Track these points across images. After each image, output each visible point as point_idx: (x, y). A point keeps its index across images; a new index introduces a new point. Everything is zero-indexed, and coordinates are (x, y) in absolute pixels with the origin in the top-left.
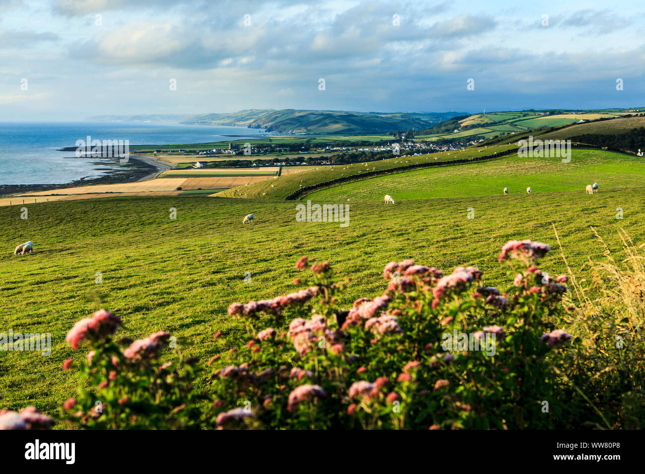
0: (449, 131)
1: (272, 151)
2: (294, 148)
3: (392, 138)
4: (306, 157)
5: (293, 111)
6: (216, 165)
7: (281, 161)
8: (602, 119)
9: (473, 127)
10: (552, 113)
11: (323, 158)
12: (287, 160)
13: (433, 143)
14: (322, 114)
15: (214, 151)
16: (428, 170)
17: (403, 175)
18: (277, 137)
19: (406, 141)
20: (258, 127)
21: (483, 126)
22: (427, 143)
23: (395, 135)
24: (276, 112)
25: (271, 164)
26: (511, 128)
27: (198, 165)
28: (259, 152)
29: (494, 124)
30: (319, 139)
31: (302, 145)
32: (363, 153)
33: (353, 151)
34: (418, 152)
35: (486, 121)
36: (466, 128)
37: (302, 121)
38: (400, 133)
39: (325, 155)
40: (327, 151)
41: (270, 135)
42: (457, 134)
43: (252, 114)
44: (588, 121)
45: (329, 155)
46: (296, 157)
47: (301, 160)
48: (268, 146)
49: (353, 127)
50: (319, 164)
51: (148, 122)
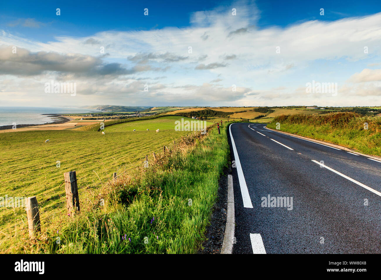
0: (148, 111)
1: (102, 116)
2: (108, 115)
3: (134, 113)
4: (111, 117)
5: (109, 106)
6: (87, 119)
7: (105, 118)
8: (184, 109)
9: (154, 110)
10: (173, 107)
11: (116, 118)
12: (106, 118)
13: (144, 114)
14: (116, 106)
15: (86, 115)
16: (138, 121)
17: (132, 123)
18: (104, 112)
19: (138, 113)
20: (100, 109)
21: (157, 110)
22: (143, 114)
23: (135, 112)
24: (104, 106)
25: (102, 119)
26: (164, 111)
27: (82, 119)
28: (99, 116)
29: (159, 110)
30: (115, 113)
31: (111, 114)
32: (127, 116)
33: (124, 116)
34: (140, 116)
35: (158, 109)
36: (153, 110)
37: (111, 108)
38: (136, 112)
39: (116, 117)
40: (117, 116)
41: (102, 111)
42: (150, 112)
43: (98, 106)
44: (181, 109)
45: (117, 117)
46: (109, 117)
47: (110, 118)
48: (102, 114)
49: (124, 110)
50: (115, 119)
51: (69, 107)
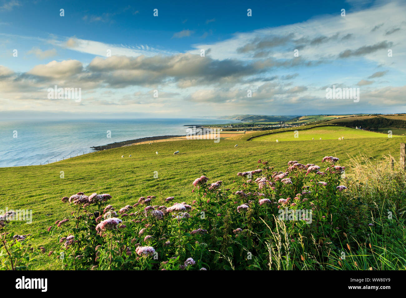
0: (295, 121)
1: (243, 127)
2: (249, 126)
3: (278, 123)
4: (253, 128)
5: (249, 115)
6: (227, 130)
7: (245, 129)
8: (344, 117)
9: (303, 120)
10: (328, 115)
11: (258, 129)
12: (247, 129)
13: (291, 124)
14: (257, 116)
15: (226, 126)
16: (289, 132)
17: (281, 134)
18: (244, 123)
19: (282, 124)
20: (239, 119)
21: (306, 119)
22: (289, 125)
23: (279, 122)
24: (244, 116)
25: (242, 130)
26: (315, 120)
27: (221, 130)
28: (239, 127)
29: (310, 119)
30: (257, 123)
31: (251, 125)
32: (270, 127)
33: (266, 127)
34: (286, 127)
35: (307, 118)
36: (301, 120)
37: (251, 118)
38: (281, 122)
39: (258, 128)
40: (259, 127)
41: (242, 122)
42: (298, 122)
43: (237, 115)
44: (339, 118)
45: (259, 128)
46: (250, 128)
47: (251, 129)
48: (242, 125)
49: (267, 120)
50: (256, 130)
51: (207, 118)
